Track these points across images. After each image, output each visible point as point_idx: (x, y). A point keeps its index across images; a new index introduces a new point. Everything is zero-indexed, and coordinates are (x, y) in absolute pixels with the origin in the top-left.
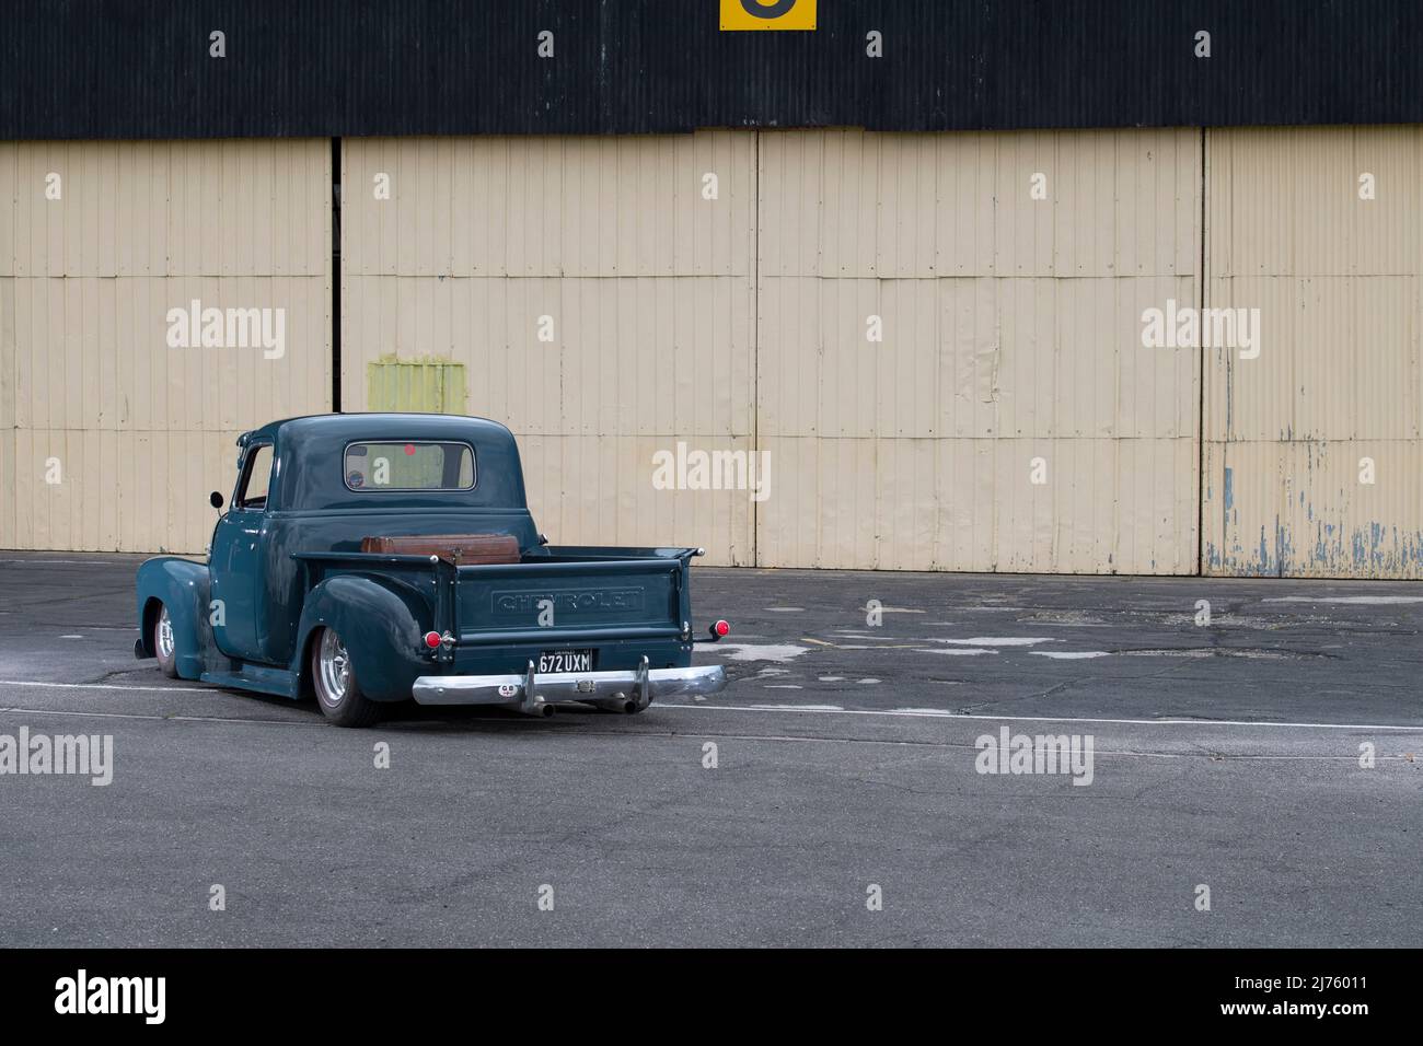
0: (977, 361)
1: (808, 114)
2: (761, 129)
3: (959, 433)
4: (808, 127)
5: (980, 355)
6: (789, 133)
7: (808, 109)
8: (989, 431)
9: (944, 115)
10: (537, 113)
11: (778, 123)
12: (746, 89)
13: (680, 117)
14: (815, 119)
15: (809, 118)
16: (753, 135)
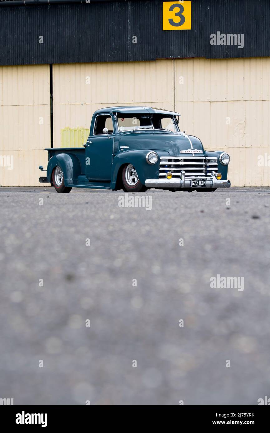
0: (239, 125)
1: (189, 54)
2: (175, 59)
3: (234, 146)
4: (189, 58)
5: (240, 123)
6: (183, 60)
7: (189, 52)
8: (243, 145)
9: (229, 53)
10: (110, 56)
11: (180, 57)
12: (171, 47)
13: (152, 56)
14: (191, 55)
15: (189, 55)
16: (173, 61)
